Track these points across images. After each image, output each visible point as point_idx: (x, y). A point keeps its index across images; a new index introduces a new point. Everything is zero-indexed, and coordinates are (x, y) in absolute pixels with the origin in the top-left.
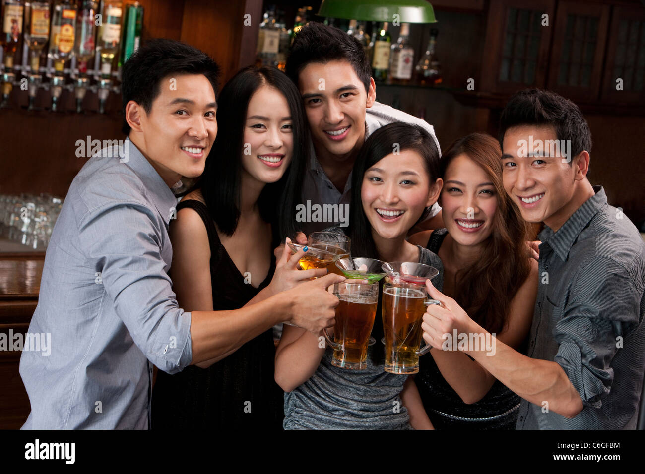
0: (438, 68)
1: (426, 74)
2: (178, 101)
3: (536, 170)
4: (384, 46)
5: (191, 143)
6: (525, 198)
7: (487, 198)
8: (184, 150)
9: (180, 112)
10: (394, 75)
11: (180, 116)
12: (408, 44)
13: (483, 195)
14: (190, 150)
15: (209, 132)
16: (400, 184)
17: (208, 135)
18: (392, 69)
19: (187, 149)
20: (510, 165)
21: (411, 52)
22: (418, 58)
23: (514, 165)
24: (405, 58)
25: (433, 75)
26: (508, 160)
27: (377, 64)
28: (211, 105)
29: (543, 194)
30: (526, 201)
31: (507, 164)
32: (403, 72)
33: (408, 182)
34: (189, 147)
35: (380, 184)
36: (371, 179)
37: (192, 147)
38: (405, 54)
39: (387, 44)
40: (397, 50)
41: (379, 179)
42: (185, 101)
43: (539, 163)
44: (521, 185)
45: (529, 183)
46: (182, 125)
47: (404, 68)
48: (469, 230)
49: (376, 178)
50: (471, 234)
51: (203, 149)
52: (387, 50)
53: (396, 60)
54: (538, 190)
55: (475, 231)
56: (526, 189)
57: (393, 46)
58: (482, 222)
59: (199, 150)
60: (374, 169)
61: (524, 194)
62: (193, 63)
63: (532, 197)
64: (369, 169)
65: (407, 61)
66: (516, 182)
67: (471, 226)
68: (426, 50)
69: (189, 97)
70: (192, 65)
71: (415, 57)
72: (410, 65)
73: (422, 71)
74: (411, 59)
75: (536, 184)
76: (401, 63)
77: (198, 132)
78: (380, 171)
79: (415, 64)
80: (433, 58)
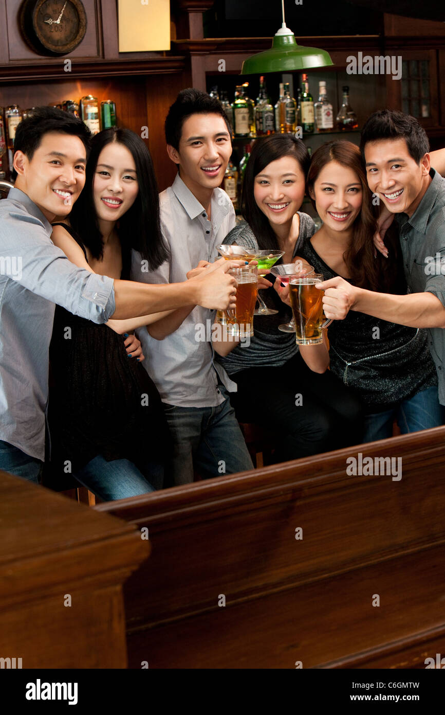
0: (354, 115)
1: (345, 122)
2: (54, 154)
3: (394, 173)
4: (308, 105)
5: (61, 188)
6: (388, 194)
7: (353, 195)
8: (56, 192)
9: (56, 162)
10: (320, 127)
11: (55, 165)
12: (326, 101)
13: (350, 192)
14: (60, 193)
15: (77, 180)
16: (283, 183)
17: (75, 182)
18: (318, 122)
19: (57, 191)
20: (373, 170)
21: (330, 107)
22: (336, 111)
23: (376, 170)
24: (326, 112)
25: (351, 122)
26: (372, 167)
27: (305, 119)
28: (81, 161)
29: (402, 189)
30: (389, 196)
31: (370, 170)
32: (326, 123)
33: (288, 181)
34: (59, 190)
35: (268, 186)
36: (261, 182)
37: (62, 191)
38: (326, 108)
39: (310, 103)
40: (319, 107)
41: (266, 182)
42: (60, 155)
43: (396, 167)
44: (385, 184)
45: (392, 183)
46: (55, 172)
47: (327, 120)
48: (341, 220)
49: (264, 181)
50: (342, 223)
51: (71, 194)
52: (311, 108)
53: (319, 115)
54: (397, 188)
55: (344, 220)
56: (389, 188)
57: (316, 105)
58: (349, 213)
59: (68, 194)
60: (261, 176)
61: (387, 192)
62: (69, 124)
63: (393, 193)
64: (257, 176)
65: (328, 114)
66: (380, 182)
67: (342, 217)
68: (342, 104)
69: (63, 151)
70: (68, 125)
71: (333, 110)
72: (331, 116)
73: (342, 120)
74: (331, 112)
75: (396, 183)
76: (323, 117)
77: (68, 179)
78: (266, 176)
79: (335, 115)
80: (349, 108)
